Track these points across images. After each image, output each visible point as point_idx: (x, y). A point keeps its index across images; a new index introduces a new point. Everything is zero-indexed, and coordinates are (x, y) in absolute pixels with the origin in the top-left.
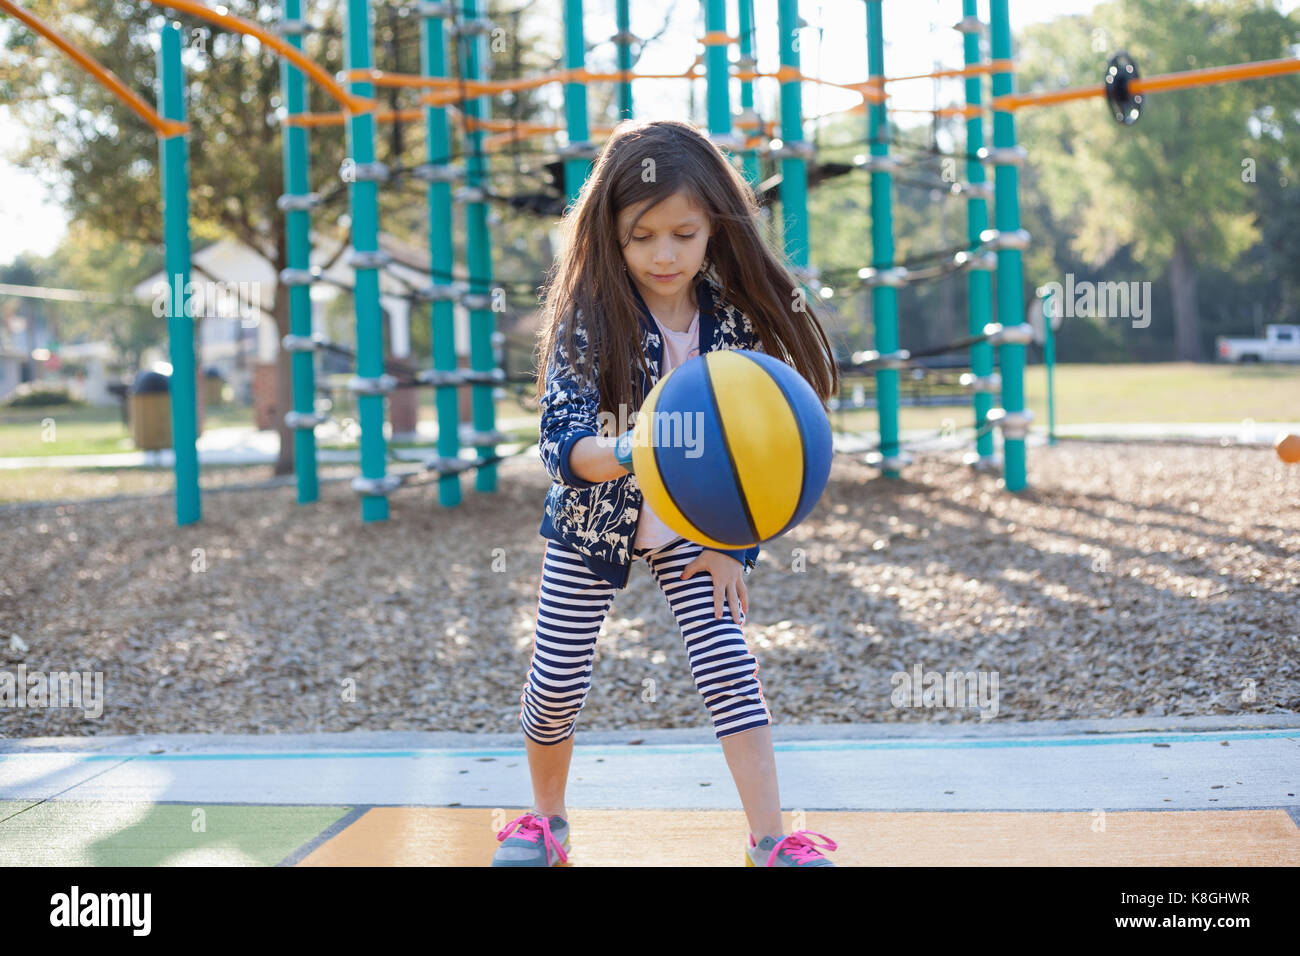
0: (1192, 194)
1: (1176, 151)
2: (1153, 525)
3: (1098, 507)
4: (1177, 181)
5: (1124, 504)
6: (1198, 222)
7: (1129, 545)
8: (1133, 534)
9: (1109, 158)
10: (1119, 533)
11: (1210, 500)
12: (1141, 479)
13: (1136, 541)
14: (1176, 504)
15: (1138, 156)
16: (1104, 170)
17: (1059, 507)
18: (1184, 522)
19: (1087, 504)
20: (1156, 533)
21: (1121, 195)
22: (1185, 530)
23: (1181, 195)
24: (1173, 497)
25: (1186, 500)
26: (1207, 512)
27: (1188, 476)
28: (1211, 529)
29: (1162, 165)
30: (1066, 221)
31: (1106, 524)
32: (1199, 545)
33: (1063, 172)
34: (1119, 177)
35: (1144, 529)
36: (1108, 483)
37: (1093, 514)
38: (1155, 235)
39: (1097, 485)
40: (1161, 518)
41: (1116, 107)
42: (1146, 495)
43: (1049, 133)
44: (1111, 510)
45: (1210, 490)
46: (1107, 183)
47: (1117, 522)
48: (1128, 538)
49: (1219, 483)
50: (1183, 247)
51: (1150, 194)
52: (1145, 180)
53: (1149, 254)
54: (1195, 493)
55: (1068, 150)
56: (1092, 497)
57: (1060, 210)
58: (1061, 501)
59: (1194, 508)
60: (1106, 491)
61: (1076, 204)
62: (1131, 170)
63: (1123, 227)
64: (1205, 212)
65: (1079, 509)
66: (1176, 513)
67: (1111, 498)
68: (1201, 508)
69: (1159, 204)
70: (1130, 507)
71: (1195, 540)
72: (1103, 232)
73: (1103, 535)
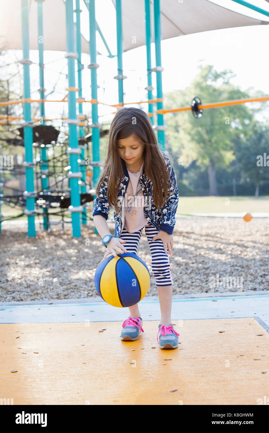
0: (215, 145)
1: (210, 132)
2: (206, 240)
3: (189, 235)
4: (210, 141)
5: (197, 235)
6: (216, 154)
7: (200, 246)
8: (201, 243)
9: (190, 134)
10: (197, 242)
11: (223, 233)
12: (202, 228)
13: (202, 244)
14: (213, 235)
15: (199, 133)
16: (188, 138)
17: (178, 236)
18: (216, 239)
19: (186, 235)
20: (208, 242)
21: (193, 145)
22: (216, 241)
23: (211, 146)
24: (212, 233)
25: (216, 233)
26: (223, 237)
27: (216, 227)
28: (224, 241)
29: (206, 137)
30: (176, 153)
31: (192, 240)
32: (221, 245)
33: (176, 138)
34: (193, 139)
35: (204, 241)
36: (192, 229)
37: (188, 237)
38: (204, 158)
39: (189, 229)
40: (209, 238)
41: (195, 113)
42: (204, 232)
43: (171, 126)
44: (193, 236)
45: (223, 231)
46: (189, 141)
47: (195, 240)
48: (199, 244)
49: (225, 229)
50: (212, 161)
51: (202, 145)
52: (201, 141)
53: (202, 163)
54: (218, 231)
55: (177, 131)
56: (187, 233)
57: (175, 150)
58: (178, 234)
59: (218, 235)
60: (192, 231)
61: (180, 148)
62: (196, 138)
63: (194, 155)
64: (218, 150)
65: (184, 236)
66: (213, 237)
67: (193, 233)
68: (221, 235)
69: (204, 148)
70: (199, 235)
71: (219, 244)
72: (188, 156)
73: (192, 243)
